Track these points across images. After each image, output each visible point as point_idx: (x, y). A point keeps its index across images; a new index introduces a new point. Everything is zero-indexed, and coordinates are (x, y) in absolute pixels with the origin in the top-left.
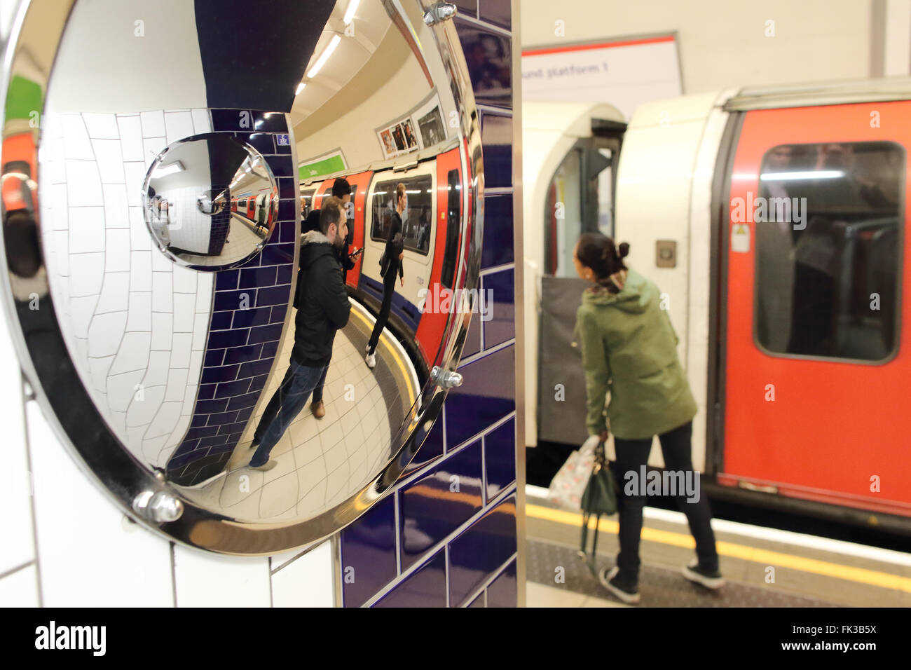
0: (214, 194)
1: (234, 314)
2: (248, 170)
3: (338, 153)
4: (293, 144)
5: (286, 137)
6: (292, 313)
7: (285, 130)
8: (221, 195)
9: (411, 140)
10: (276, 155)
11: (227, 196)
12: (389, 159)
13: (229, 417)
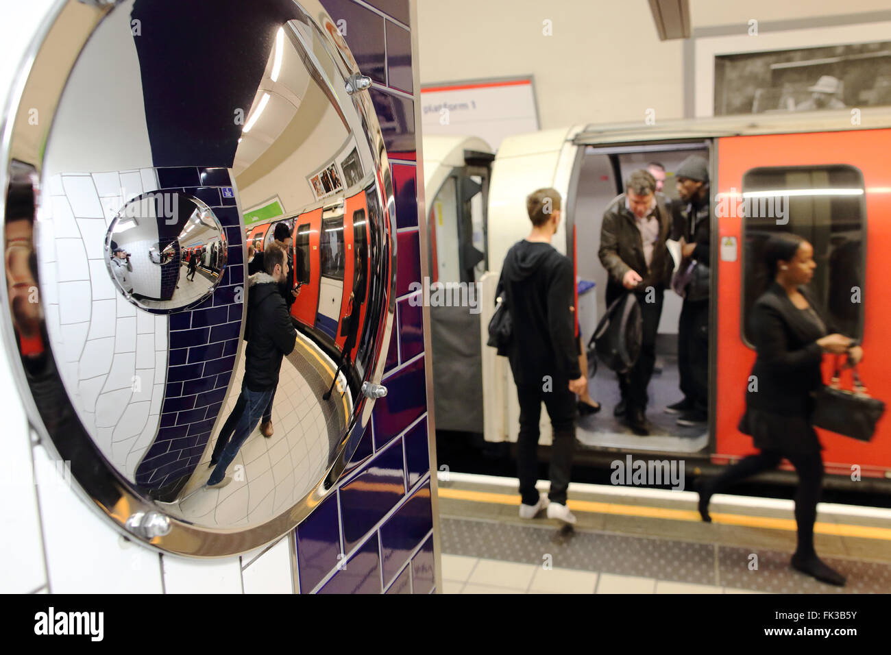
0: (162, 246)
1: (188, 351)
2: (198, 221)
3: (276, 199)
4: (236, 195)
5: (230, 190)
6: (243, 345)
7: (230, 184)
8: (170, 246)
9: (336, 182)
10: (222, 207)
11: (176, 246)
12: (320, 200)
13: (190, 442)
